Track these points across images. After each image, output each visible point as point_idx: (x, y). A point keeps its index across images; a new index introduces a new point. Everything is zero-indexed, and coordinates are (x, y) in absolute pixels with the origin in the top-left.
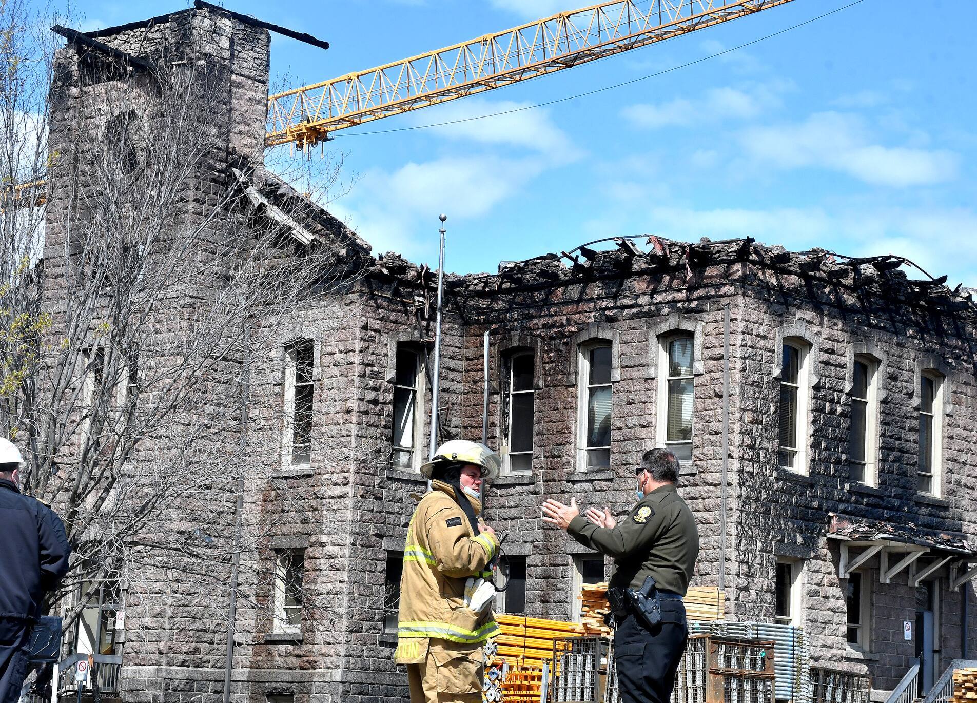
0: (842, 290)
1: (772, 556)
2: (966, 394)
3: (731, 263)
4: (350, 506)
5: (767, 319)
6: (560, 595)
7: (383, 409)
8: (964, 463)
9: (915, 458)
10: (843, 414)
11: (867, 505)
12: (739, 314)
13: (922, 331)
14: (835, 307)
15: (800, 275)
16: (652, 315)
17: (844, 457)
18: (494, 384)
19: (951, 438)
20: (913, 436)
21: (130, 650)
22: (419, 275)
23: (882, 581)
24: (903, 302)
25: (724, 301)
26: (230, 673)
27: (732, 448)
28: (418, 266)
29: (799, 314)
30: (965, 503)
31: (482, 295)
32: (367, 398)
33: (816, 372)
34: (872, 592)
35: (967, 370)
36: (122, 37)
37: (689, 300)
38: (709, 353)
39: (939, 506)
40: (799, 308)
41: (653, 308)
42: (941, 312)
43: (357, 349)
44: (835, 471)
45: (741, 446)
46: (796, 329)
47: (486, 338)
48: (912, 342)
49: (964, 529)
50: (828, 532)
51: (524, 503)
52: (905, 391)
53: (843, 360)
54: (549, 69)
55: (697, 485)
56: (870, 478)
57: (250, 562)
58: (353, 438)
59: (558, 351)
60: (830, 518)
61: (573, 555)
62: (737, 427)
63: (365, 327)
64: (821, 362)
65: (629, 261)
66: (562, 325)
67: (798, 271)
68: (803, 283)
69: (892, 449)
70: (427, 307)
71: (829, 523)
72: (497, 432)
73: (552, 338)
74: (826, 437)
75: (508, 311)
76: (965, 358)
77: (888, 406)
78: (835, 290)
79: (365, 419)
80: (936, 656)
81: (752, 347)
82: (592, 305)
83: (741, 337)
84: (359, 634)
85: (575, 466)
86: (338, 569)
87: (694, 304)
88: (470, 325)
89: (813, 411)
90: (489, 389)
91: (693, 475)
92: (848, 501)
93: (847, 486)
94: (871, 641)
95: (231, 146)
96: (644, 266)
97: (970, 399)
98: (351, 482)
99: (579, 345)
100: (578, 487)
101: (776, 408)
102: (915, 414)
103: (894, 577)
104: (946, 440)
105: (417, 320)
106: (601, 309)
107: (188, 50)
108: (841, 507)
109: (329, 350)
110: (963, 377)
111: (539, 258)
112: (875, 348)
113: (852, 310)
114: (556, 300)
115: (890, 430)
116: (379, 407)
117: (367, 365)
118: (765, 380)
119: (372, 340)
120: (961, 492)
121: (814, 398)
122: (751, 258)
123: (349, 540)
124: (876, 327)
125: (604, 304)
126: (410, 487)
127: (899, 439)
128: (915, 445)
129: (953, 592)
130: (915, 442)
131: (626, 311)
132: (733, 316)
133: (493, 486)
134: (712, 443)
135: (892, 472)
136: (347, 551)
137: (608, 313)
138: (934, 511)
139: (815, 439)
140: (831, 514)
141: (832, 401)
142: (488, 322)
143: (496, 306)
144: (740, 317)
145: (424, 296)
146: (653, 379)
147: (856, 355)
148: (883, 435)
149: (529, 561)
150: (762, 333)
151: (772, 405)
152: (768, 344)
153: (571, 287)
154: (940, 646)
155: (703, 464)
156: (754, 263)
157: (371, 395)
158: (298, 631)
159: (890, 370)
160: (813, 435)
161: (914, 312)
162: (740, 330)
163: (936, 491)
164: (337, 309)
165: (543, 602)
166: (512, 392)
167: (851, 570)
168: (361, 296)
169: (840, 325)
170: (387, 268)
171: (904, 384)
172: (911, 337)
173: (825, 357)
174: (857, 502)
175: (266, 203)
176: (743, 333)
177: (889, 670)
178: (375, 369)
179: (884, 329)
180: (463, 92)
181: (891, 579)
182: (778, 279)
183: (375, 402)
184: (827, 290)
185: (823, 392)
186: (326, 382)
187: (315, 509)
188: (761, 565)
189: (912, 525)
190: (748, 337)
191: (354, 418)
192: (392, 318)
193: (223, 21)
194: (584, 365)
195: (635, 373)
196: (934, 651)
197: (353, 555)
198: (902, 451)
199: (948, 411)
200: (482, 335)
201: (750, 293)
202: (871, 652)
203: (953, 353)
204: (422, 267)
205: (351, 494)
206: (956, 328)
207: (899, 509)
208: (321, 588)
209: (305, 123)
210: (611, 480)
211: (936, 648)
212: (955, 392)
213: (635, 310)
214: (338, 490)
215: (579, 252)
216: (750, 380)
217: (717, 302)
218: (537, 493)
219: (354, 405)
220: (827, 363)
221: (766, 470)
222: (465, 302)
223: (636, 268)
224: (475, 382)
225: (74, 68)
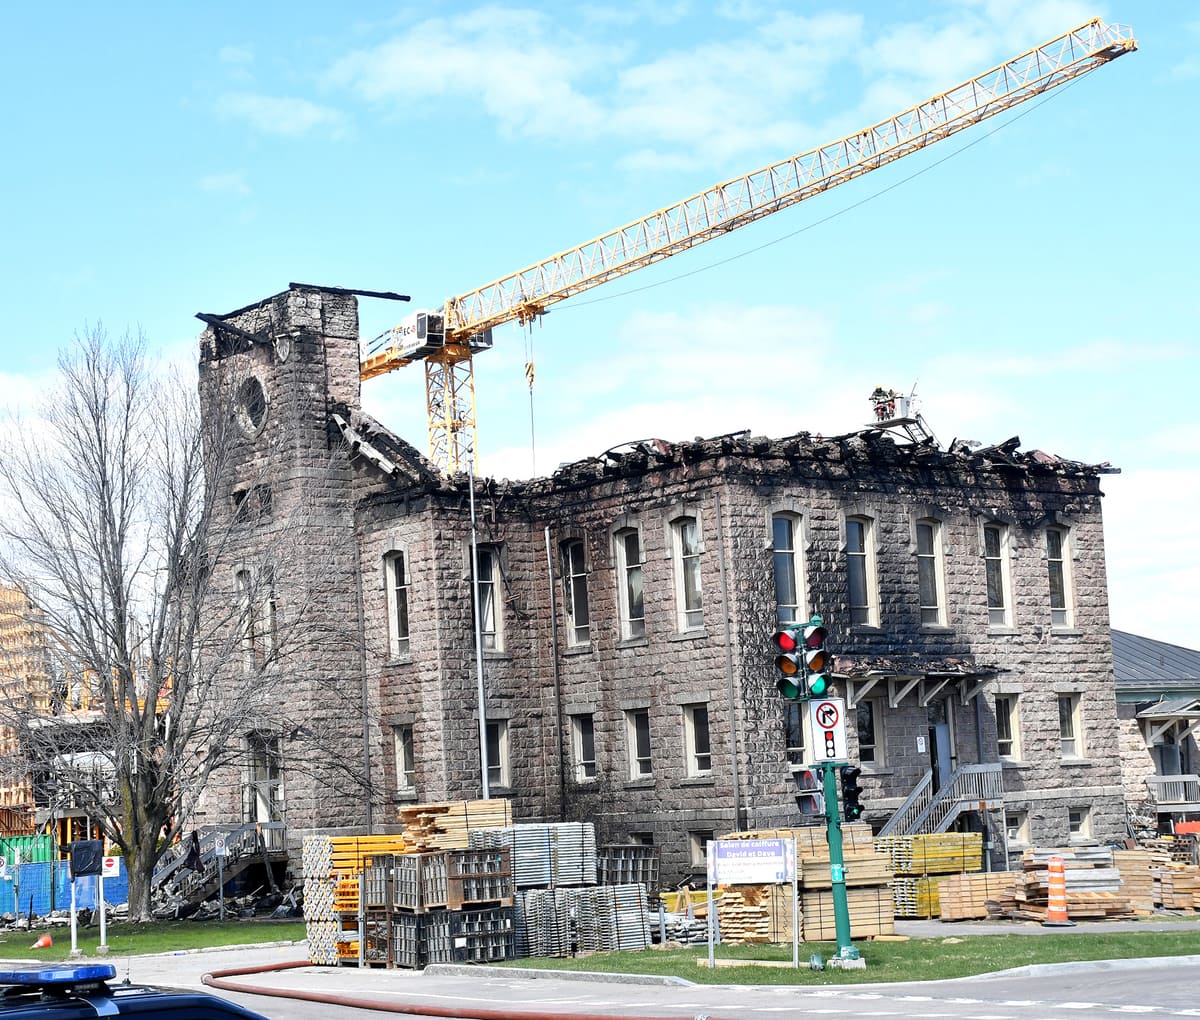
0: (829, 464)
1: (778, 699)
2: (964, 534)
3: (717, 457)
4: (440, 687)
5: (755, 501)
6: (619, 744)
7: (462, 603)
8: (968, 594)
9: (917, 596)
10: (838, 570)
11: (870, 643)
12: (726, 500)
13: (912, 486)
14: (824, 479)
15: (784, 458)
16: (664, 505)
17: (843, 606)
18: (557, 571)
19: (953, 573)
20: (913, 578)
21: (290, 816)
22: (485, 486)
23: (891, 706)
24: (892, 464)
25: (715, 490)
26: (370, 828)
27: (731, 614)
28: (484, 479)
29: (787, 492)
30: (972, 627)
31: (541, 496)
32: (446, 596)
33: (808, 537)
34: (883, 716)
35: (963, 513)
36: (244, 317)
37: (689, 491)
38: (707, 535)
39: (944, 633)
40: (786, 486)
41: (665, 499)
42: (932, 468)
43: (434, 557)
44: (835, 620)
45: (739, 611)
46: (785, 505)
47: (547, 533)
48: (904, 498)
49: (973, 649)
50: (833, 671)
51: (587, 670)
52: (900, 541)
53: (835, 523)
54: (713, 235)
55: (709, 647)
56: (873, 620)
57: (376, 738)
58: (437, 631)
59: (599, 539)
60: (833, 660)
61: (625, 711)
62: (733, 596)
63: (439, 538)
64: (813, 529)
65: (645, 461)
66: (601, 518)
67: (783, 454)
68: (788, 464)
69: (893, 592)
70: (493, 513)
71: (833, 664)
72: (563, 610)
73: (595, 529)
74: (823, 592)
75: (561, 508)
76: (961, 503)
77: (884, 556)
78: (821, 465)
79: (446, 614)
80: (954, 761)
81: (742, 527)
82: (621, 499)
83: (730, 520)
84: (459, 791)
85: (620, 635)
86: (436, 740)
87: (693, 495)
88: (535, 522)
89: (808, 571)
90: (553, 575)
91: (706, 638)
92: (851, 643)
93: (848, 631)
94: (885, 758)
95: (329, 396)
96: (656, 464)
97: (968, 538)
98: (439, 667)
99: (615, 534)
100: (624, 653)
101: (771, 574)
102: (913, 559)
103: (901, 701)
104: (948, 576)
105: (486, 524)
106: (628, 502)
107: (286, 325)
108: (844, 649)
109: (414, 559)
110: (960, 519)
111: (581, 462)
112: (867, 508)
113: (841, 479)
114: (596, 497)
115: (888, 577)
116: (458, 602)
117: (444, 569)
118: (757, 553)
119: (446, 547)
120: (967, 619)
121: (808, 560)
122: (734, 451)
123: (442, 716)
124: (866, 490)
125: (629, 498)
126: (493, 664)
127: (899, 582)
128: (916, 586)
129: (965, 706)
130: (915, 583)
131: (646, 503)
132: (722, 503)
133: (563, 656)
134: (717, 611)
135: (894, 612)
136: (441, 725)
137: (633, 505)
138: (940, 639)
139: (812, 596)
140: (833, 656)
141: (827, 560)
142: (548, 519)
143: (553, 505)
144: (727, 503)
145: (490, 504)
146: (669, 559)
147: (847, 517)
148: (881, 582)
149: (594, 717)
150: (751, 513)
151: (767, 573)
152: (759, 521)
153: (605, 485)
154: (956, 754)
155: (711, 629)
156: (737, 455)
157: (449, 594)
158: (413, 792)
159: (884, 525)
160: (810, 592)
161: (904, 471)
162: (729, 514)
163: (943, 621)
164: (417, 525)
165: (607, 751)
166: (572, 576)
167: (857, 700)
168: (433, 513)
169: (829, 495)
170: (455, 485)
171: (899, 534)
172: (903, 493)
173: (815, 524)
174: (859, 642)
175: (360, 441)
176: (732, 516)
177: (905, 780)
178: (451, 571)
179: (875, 490)
180: (647, 262)
181: (898, 704)
182: (762, 465)
183: (454, 599)
184: (813, 467)
185: (817, 554)
186: (415, 586)
187: (416, 692)
188: (768, 709)
189: (916, 655)
190: (738, 518)
191: (436, 614)
192: (463, 527)
193: (313, 296)
194: (620, 549)
195: (657, 555)
196: (952, 758)
197: (448, 727)
198: (902, 592)
199: (947, 552)
200: (544, 530)
201: (735, 481)
202: (886, 767)
203: (947, 501)
204: (487, 479)
205: (440, 678)
206: (949, 478)
207: (904, 642)
208: (425, 756)
209: (523, 302)
210: (647, 646)
211: (953, 755)
212: (953, 534)
213: (652, 502)
214: (430, 676)
215: (605, 456)
216: (742, 555)
217: (710, 491)
218: (595, 660)
219: (435, 603)
220: (818, 529)
221: (765, 627)
222: (530, 503)
223: (651, 466)
224: (543, 570)
225: (213, 345)
